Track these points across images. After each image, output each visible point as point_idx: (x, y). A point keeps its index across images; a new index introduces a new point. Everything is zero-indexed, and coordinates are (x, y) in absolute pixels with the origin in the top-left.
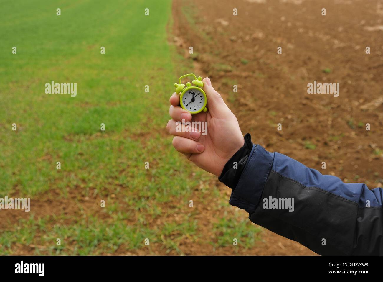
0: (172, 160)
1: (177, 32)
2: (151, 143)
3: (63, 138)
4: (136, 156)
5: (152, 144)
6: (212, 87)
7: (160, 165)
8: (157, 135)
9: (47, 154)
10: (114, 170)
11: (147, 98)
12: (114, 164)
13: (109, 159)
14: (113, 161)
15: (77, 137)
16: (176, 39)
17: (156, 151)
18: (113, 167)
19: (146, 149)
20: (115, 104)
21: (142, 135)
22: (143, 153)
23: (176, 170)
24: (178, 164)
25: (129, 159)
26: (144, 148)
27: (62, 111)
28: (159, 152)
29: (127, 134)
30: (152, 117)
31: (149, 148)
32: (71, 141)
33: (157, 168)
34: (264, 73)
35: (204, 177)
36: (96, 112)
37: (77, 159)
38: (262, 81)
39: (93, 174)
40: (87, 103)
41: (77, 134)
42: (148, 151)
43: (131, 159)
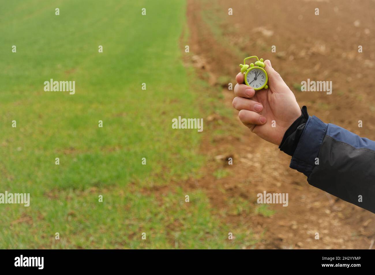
0: (201, 220)
1: (196, 47)
2: (169, 199)
3: (44, 194)
4: (149, 216)
5: (171, 200)
6: (272, 67)
7: (185, 227)
8: (177, 188)
9: (25, 215)
10: (121, 233)
11: (158, 141)
12: (120, 226)
13: (113, 220)
14: (119, 223)
15: (63, 194)
16: (195, 57)
17: (179, 209)
18: (120, 230)
19: (163, 207)
20: (114, 149)
21: (156, 189)
22: (159, 213)
23: (208, 233)
24: (210, 225)
25: (140, 219)
26: (160, 206)
27: (38, 159)
28: (182, 210)
29: (135, 188)
30: (169, 165)
31: (168, 205)
32: (55, 198)
33: (181, 230)
34: (329, 103)
35: (248, 241)
36: (87, 159)
37: (67, 221)
38: (327, 113)
39: (91, 239)
40: (72, 149)
41: (64, 189)
42: (167, 209)
43: (144, 220)
